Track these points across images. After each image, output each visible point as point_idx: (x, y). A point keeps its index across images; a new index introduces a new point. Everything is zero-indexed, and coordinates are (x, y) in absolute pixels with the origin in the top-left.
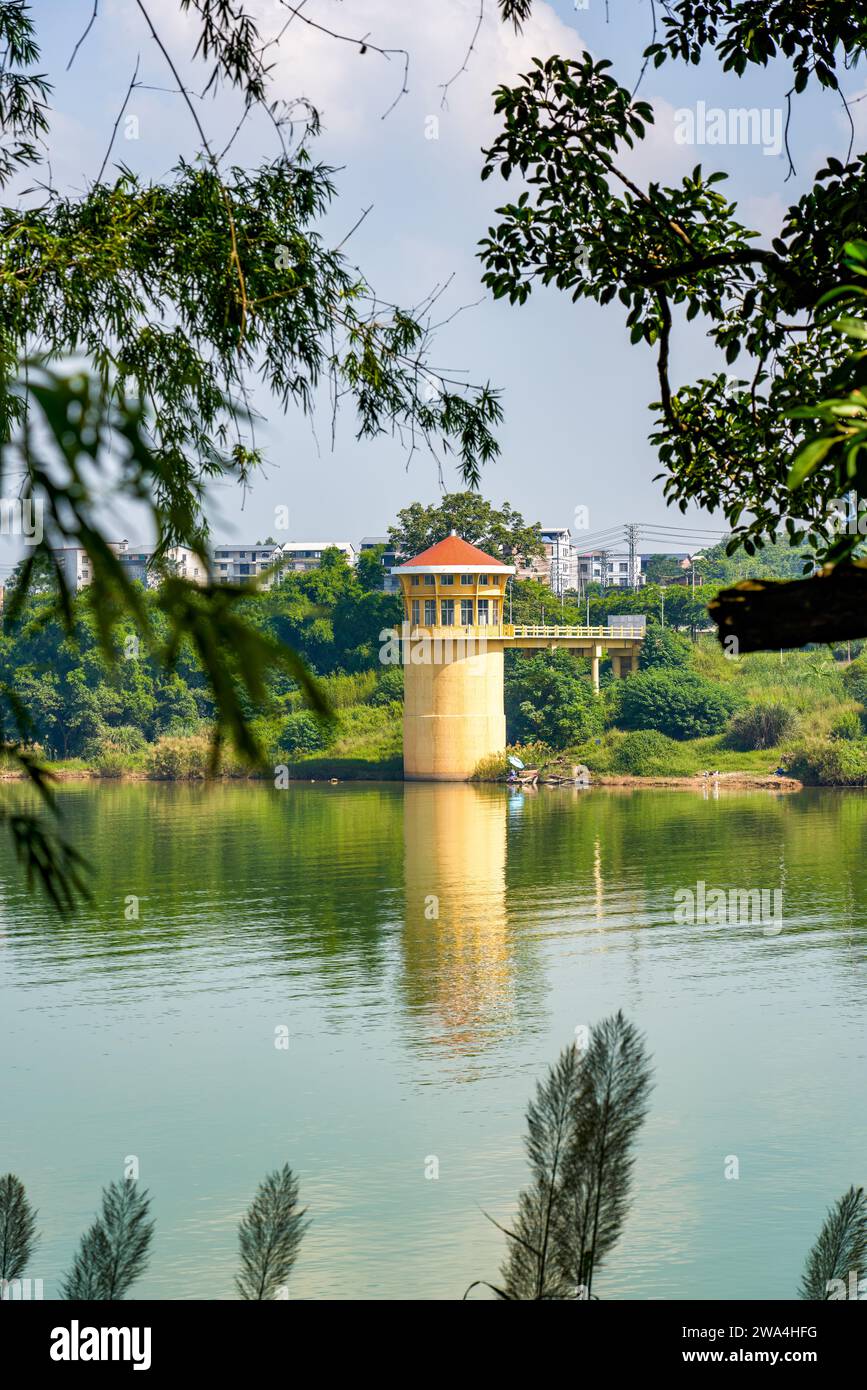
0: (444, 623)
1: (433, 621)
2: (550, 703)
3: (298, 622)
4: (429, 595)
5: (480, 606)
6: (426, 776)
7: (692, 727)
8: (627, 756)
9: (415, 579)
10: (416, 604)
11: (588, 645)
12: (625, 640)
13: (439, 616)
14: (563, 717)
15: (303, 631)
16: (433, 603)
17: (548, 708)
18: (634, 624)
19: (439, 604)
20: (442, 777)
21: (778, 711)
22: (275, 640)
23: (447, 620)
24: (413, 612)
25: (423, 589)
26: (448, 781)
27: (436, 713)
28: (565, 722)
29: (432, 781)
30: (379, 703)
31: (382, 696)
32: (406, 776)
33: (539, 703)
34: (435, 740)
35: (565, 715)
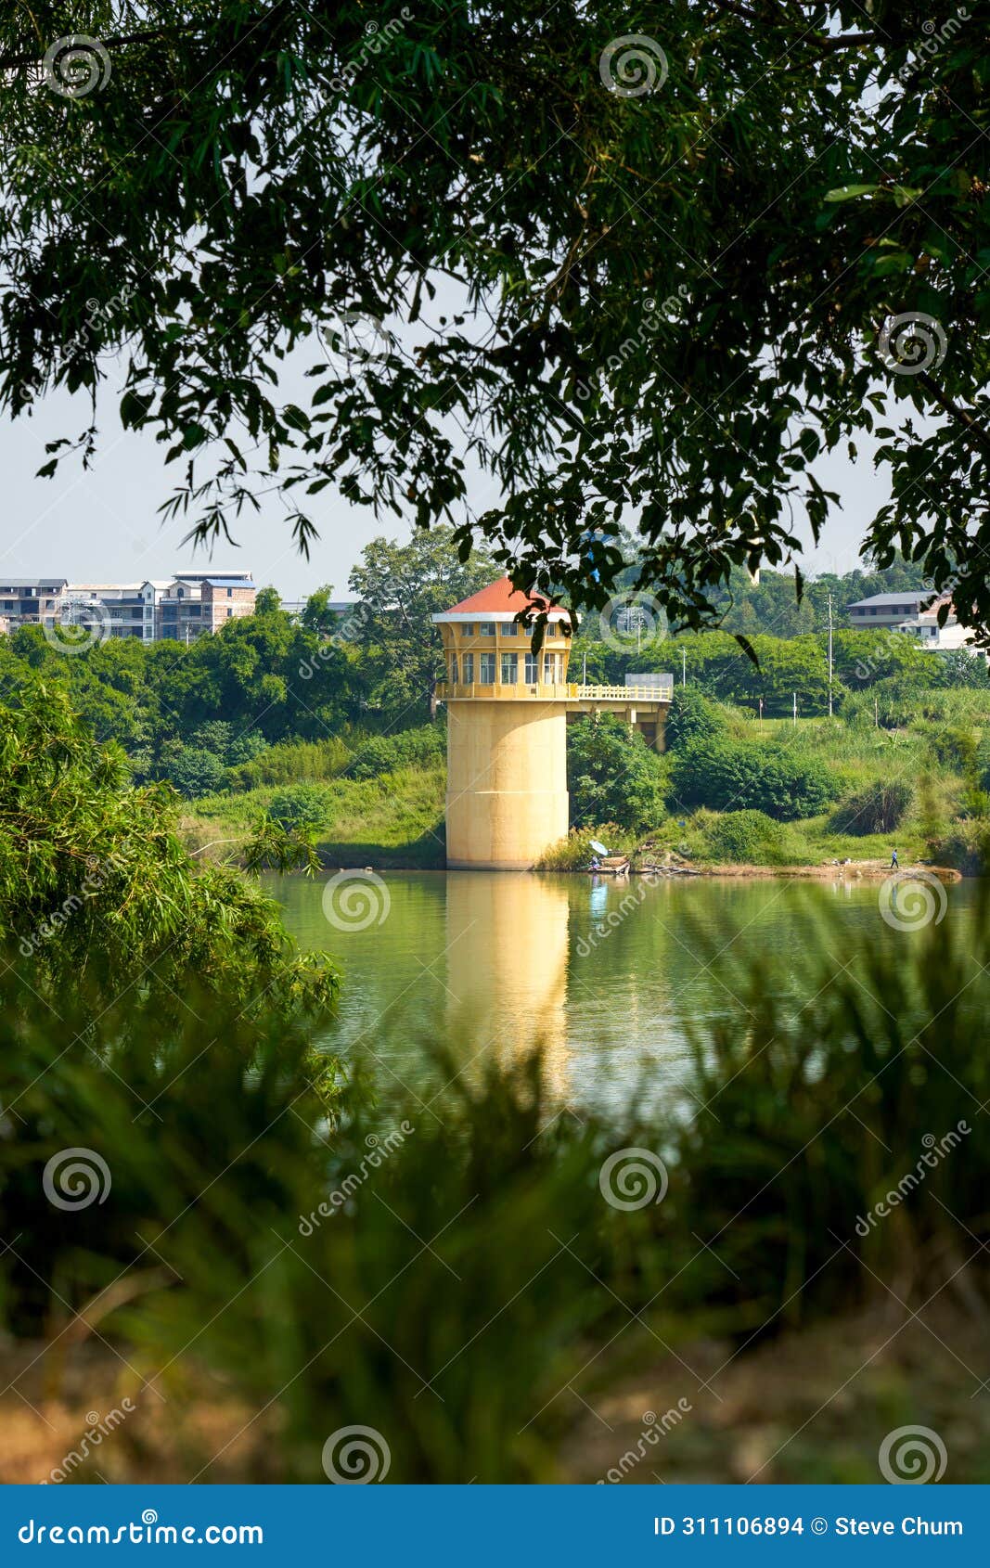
0: (505, 681)
1: (492, 679)
2: (612, 777)
3: (247, 678)
4: (488, 647)
5: (546, 662)
6: (482, 865)
7: (790, 808)
8: (733, 840)
9: (468, 628)
10: (470, 657)
11: (622, 709)
12: (652, 704)
13: (500, 673)
14: (631, 794)
15: (249, 689)
16: (492, 658)
17: (611, 784)
18: (658, 684)
19: (499, 658)
20: (502, 865)
21: (896, 789)
22: (218, 702)
23: (510, 677)
24: (465, 668)
25: (479, 641)
26: (509, 870)
27: (495, 789)
28: (634, 801)
29: (490, 870)
30: (365, 776)
31: (365, 768)
32: (449, 863)
33: (600, 777)
34: (494, 821)
35: (634, 792)
